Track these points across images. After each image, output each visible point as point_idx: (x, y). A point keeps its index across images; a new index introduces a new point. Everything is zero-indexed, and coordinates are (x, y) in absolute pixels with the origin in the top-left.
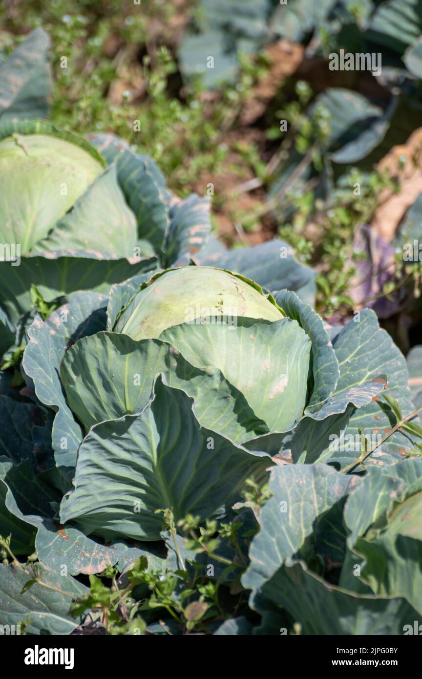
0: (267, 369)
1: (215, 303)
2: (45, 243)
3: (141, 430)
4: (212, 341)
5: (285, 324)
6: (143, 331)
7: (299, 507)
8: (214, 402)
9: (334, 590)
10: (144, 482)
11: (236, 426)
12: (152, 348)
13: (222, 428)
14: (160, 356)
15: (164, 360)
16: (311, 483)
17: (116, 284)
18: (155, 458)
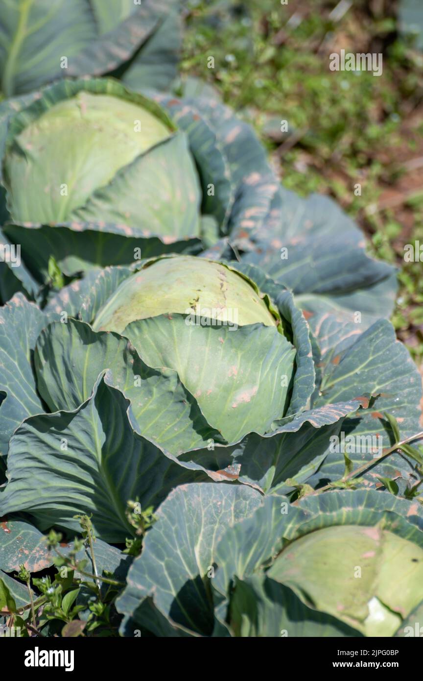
0: (233, 375)
1: (190, 299)
2: (81, 212)
3: (84, 428)
4: (176, 340)
5: (259, 330)
6: (113, 322)
7: (213, 529)
8: (170, 404)
9: (178, 628)
10: (92, 482)
11: (191, 433)
12: (111, 342)
13: (177, 433)
14: (118, 351)
15: (122, 355)
16: (231, 506)
17: (112, 267)
18: (99, 456)
